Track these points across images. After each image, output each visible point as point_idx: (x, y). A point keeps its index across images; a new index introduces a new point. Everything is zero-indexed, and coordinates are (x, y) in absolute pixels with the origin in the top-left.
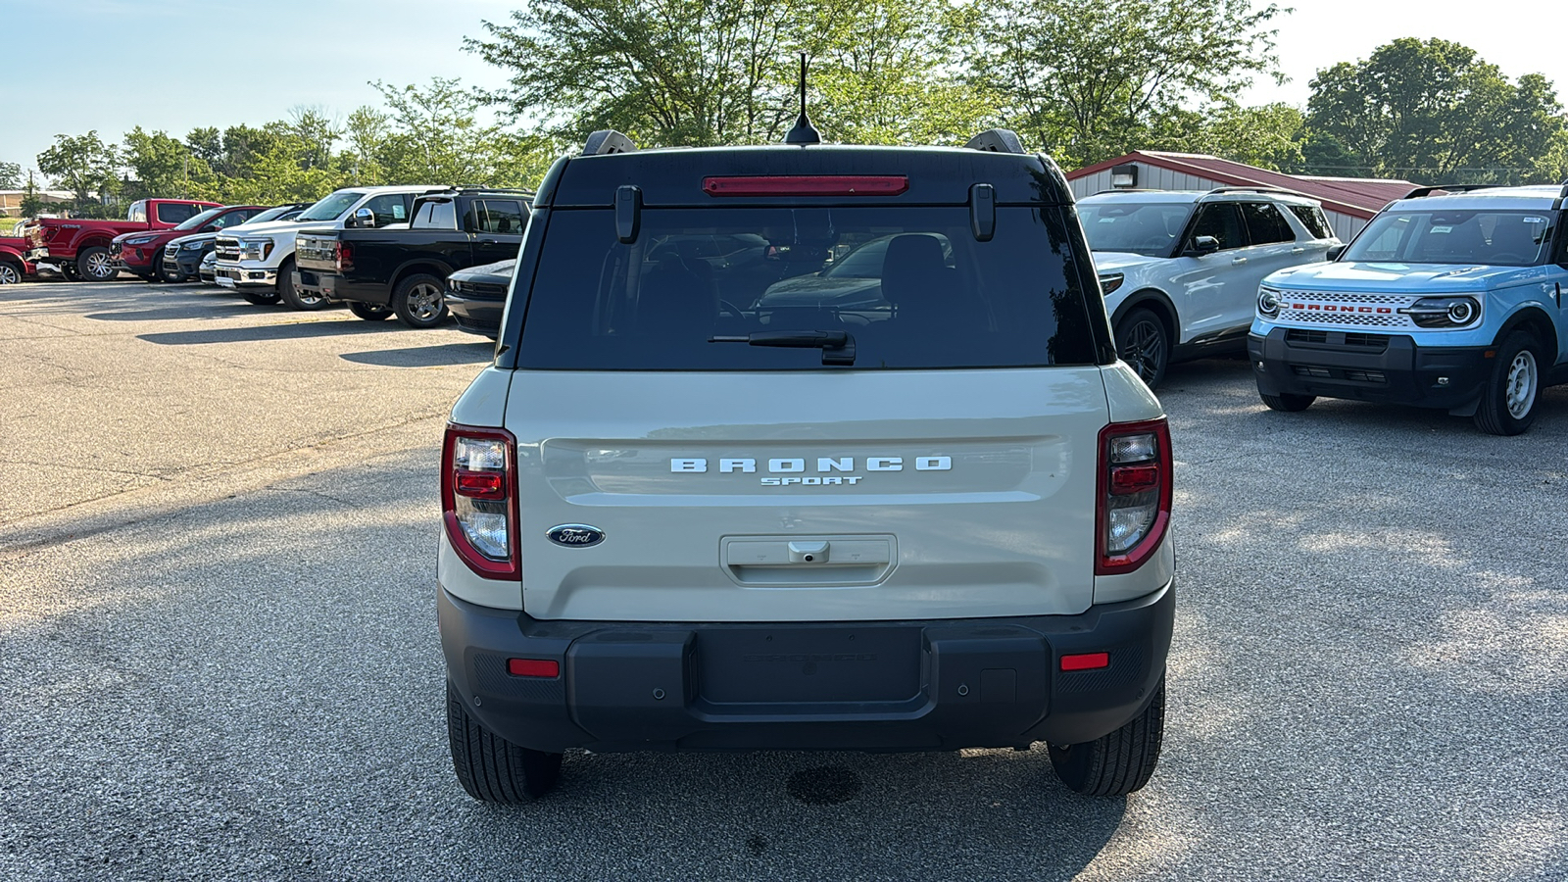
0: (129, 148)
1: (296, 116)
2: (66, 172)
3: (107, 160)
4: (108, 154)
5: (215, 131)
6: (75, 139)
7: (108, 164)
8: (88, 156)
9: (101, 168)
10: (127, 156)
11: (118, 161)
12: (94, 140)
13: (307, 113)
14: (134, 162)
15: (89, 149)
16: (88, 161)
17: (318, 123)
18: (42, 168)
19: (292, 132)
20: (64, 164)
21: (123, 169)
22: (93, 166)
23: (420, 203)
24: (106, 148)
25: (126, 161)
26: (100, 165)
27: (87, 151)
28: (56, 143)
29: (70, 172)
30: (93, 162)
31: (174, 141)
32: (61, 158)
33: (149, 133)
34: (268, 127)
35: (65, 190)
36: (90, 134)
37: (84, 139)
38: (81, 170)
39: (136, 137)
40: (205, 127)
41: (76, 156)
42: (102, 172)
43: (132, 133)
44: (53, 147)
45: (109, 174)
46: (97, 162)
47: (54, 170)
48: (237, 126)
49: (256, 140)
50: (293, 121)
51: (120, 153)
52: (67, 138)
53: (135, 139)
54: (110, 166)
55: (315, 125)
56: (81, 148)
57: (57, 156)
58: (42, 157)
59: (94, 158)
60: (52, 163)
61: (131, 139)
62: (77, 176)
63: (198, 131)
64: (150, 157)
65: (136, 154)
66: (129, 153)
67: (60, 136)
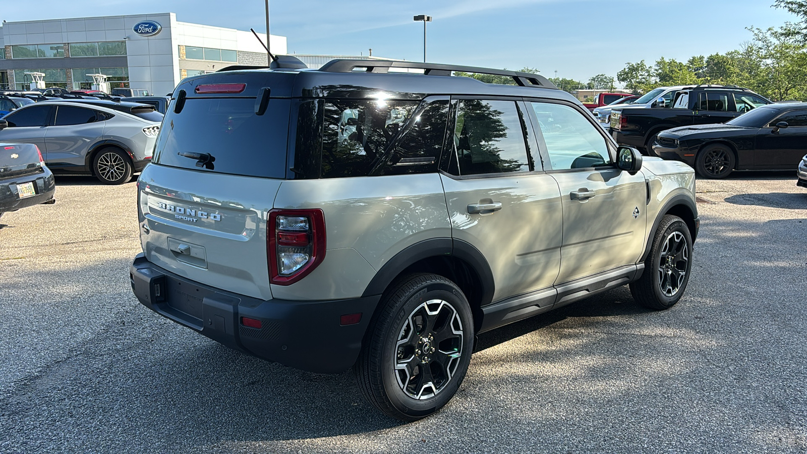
0: (657, 68)
1: (744, 47)
2: (628, 80)
3: (646, 74)
4: (648, 71)
5: (703, 57)
6: (634, 64)
7: (647, 76)
8: (639, 73)
9: (644, 78)
10: (656, 72)
11: (651, 74)
12: (643, 65)
13: (750, 45)
14: (659, 75)
15: (640, 69)
16: (639, 75)
17: (755, 51)
18: (618, 79)
19: (741, 56)
20: (628, 77)
21: (653, 78)
22: (640, 77)
23: (679, 94)
24: (647, 68)
25: (655, 74)
26: (643, 76)
27: (639, 70)
28: (626, 67)
29: (630, 81)
30: (640, 75)
31: (680, 63)
32: (627, 74)
33: (667, 60)
34: (728, 54)
35: (627, 89)
36: (641, 62)
37: (638, 64)
38: (635, 79)
39: (661, 62)
40: (697, 56)
41: (634, 73)
42: (643, 80)
43: (659, 60)
44: (625, 69)
45: (647, 81)
46: (642, 75)
47: (623, 80)
48: (714, 54)
49: (718, 61)
50: (742, 50)
51: (653, 70)
52: (631, 64)
53: (661, 63)
54: (648, 77)
55: (753, 51)
56: (637, 69)
57: (626, 73)
58: (619, 73)
59: (641, 73)
60: (623, 77)
61: (659, 63)
62: (633, 82)
63: (694, 58)
64: (666, 72)
65: (660, 71)
66: (657, 70)
67: (628, 63)
